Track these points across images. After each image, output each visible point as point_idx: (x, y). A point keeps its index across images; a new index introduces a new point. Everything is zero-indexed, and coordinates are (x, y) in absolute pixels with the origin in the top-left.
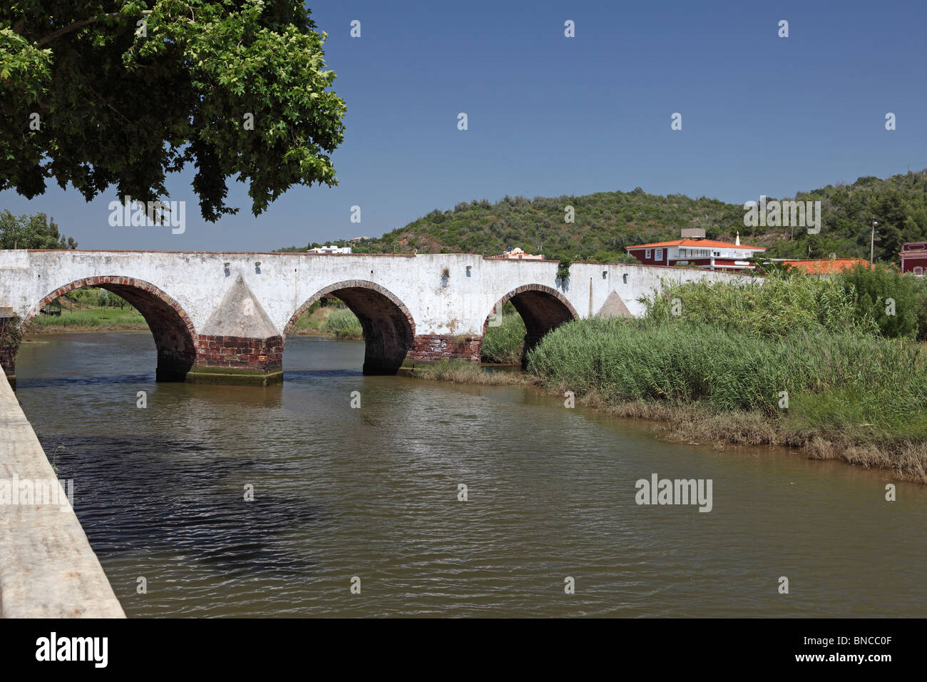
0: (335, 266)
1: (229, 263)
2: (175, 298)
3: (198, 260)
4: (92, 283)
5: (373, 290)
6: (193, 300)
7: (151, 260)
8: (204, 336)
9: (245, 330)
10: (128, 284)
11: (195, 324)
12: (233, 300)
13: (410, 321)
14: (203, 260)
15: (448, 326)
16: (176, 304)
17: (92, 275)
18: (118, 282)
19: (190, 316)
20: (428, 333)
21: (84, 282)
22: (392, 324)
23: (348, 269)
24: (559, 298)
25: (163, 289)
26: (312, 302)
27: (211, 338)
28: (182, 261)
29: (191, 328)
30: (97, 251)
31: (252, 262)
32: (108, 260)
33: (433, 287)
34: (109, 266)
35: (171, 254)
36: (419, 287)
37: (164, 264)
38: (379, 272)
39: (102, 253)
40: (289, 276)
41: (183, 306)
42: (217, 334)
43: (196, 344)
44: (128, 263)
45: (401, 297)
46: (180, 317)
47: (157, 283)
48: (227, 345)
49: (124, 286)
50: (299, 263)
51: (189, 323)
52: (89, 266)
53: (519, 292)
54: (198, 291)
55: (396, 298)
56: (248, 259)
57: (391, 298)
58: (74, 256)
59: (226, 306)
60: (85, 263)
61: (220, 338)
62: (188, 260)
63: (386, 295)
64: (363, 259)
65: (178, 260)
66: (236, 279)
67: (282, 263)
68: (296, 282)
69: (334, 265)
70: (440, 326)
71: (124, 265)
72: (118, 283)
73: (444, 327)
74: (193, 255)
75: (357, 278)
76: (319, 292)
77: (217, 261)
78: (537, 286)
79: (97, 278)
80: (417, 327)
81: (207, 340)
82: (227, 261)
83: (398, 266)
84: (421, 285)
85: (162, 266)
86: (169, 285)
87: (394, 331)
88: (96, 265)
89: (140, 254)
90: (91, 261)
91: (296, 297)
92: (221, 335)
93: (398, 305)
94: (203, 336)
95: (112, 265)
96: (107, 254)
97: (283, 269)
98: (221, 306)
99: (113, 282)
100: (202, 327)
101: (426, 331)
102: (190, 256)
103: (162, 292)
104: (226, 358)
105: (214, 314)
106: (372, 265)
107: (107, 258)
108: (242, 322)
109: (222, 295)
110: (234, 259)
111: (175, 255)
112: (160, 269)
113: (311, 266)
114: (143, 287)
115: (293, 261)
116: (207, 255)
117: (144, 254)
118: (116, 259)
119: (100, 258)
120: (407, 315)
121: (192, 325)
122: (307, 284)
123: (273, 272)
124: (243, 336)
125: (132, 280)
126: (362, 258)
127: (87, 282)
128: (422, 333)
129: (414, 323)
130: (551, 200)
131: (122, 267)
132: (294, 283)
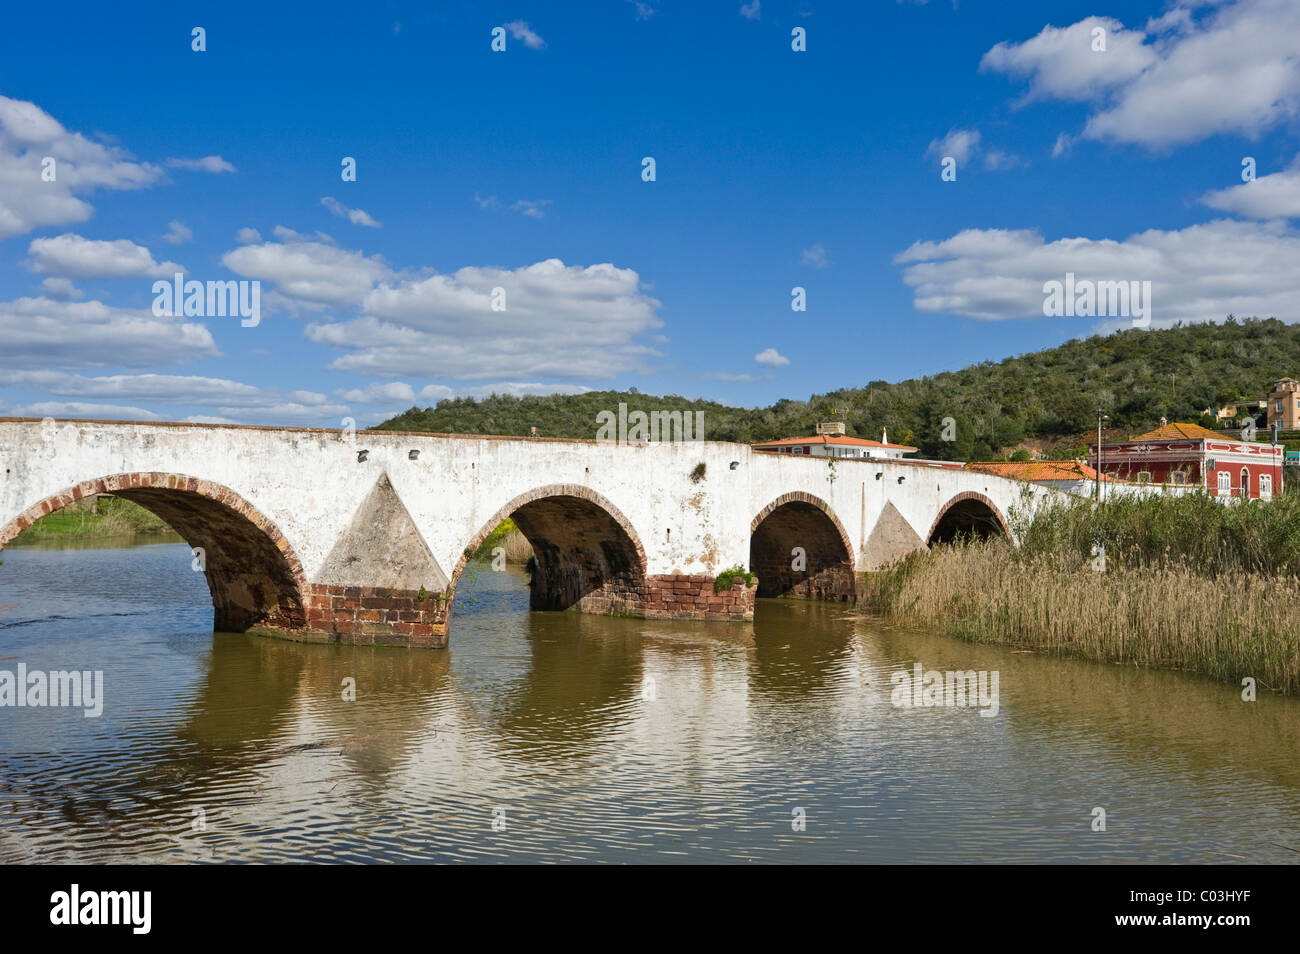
0: (533, 459)
1: (366, 451)
2: (271, 516)
3: (314, 444)
4: (116, 487)
5: (587, 501)
6: (303, 519)
7: (230, 442)
8: (322, 588)
9: (404, 576)
10: (186, 488)
11: (304, 563)
12: (374, 519)
13: (639, 552)
14: (323, 444)
15: (703, 560)
16: (272, 528)
17: (116, 471)
18: (166, 484)
19: (296, 549)
20: (669, 572)
21: (101, 485)
22: (602, 556)
23: (552, 465)
24: (827, 513)
25: (249, 498)
26: (499, 522)
27: (337, 590)
28: (286, 446)
29: (297, 573)
30: (127, 423)
31: (405, 450)
32: (149, 441)
33: (678, 496)
34: (151, 452)
35: (266, 433)
36: (653, 496)
37: (253, 450)
38: (596, 471)
39: (137, 428)
40: (463, 475)
41: (286, 532)
42: (347, 583)
43: (307, 602)
44: (186, 446)
45: (627, 513)
46: (278, 551)
47: (240, 486)
48: (369, 603)
49: (178, 492)
50: (479, 453)
51: (295, 561)
52: (112, 452)
53: (780, 504)
54: (312, 501)
55: (619, 513)
56: (398, 445)
57: (613, 515)
58: (82, 433)
59: (362, 530)
60: (104, 446)
61: (354, 592)
62: (295, 444)
63: (607, 509)
64: (574, 449)
65: (278, 444)
66: (376, 480)
67: (452, 452)
68: (474, 486)
69: (531, 457)
70: (690, 561)
71: (179, 451)
72: (167, 486)
73: (697, 562)
74: (304, 435)
75: (566, 480)
76: (509, 504)
77: (345, 446)
78: (802, 494)
79: (125, 477)
80: (648, 561)
81: (328, 595)
82: (363, 448)
83: (624, 460)
84: (656, 492)
85: (250, 454)
86: (261, 490)
87: (603, 567)
88: (126, 450)
89: (210, 431)
90: (116, 443)
91: (474, 512)
92: (356, 584)
93: (623, 525)
94: (321, 586)
95: (157, 451)
96: (147, 430)
97: (454, 463)
98: (352, 528)
99: (157, 485)
100: (317, 568)
101: (665, 568)
102: (298, 436)
103: (248, 505)
104: (365, 628)
105: (339, 545)
106: (588, 458)
107: (147, 436)
108: (397, 560)
109: (354, 509)
110: (374, 442)
111: (273, 434)
112: (246, 460)
113: (497, 459)
114: (214, 496)
115: (469, 450)
116: (330, 435)
117: (216, 430)
118: (164, 439)
119: (135, 436)
120: (635, 542)
121: (300, 566)
122: (491, 490)
123: (437, 469)
124: (400, 586)
125: (193, 481)
126: (572, 446)
127: (107, 484)
128: (659, 571)
129: (644, 556)
130: (542, 398)
131: (175, 455)
132: (470, 487)
